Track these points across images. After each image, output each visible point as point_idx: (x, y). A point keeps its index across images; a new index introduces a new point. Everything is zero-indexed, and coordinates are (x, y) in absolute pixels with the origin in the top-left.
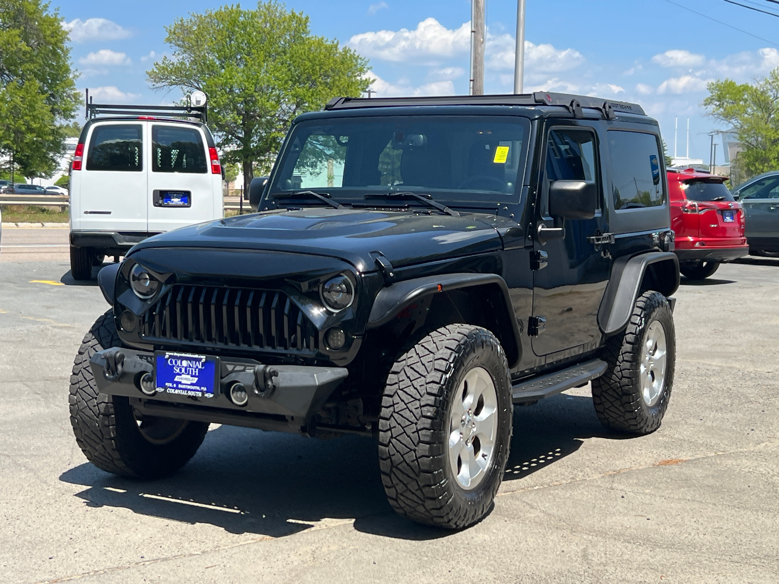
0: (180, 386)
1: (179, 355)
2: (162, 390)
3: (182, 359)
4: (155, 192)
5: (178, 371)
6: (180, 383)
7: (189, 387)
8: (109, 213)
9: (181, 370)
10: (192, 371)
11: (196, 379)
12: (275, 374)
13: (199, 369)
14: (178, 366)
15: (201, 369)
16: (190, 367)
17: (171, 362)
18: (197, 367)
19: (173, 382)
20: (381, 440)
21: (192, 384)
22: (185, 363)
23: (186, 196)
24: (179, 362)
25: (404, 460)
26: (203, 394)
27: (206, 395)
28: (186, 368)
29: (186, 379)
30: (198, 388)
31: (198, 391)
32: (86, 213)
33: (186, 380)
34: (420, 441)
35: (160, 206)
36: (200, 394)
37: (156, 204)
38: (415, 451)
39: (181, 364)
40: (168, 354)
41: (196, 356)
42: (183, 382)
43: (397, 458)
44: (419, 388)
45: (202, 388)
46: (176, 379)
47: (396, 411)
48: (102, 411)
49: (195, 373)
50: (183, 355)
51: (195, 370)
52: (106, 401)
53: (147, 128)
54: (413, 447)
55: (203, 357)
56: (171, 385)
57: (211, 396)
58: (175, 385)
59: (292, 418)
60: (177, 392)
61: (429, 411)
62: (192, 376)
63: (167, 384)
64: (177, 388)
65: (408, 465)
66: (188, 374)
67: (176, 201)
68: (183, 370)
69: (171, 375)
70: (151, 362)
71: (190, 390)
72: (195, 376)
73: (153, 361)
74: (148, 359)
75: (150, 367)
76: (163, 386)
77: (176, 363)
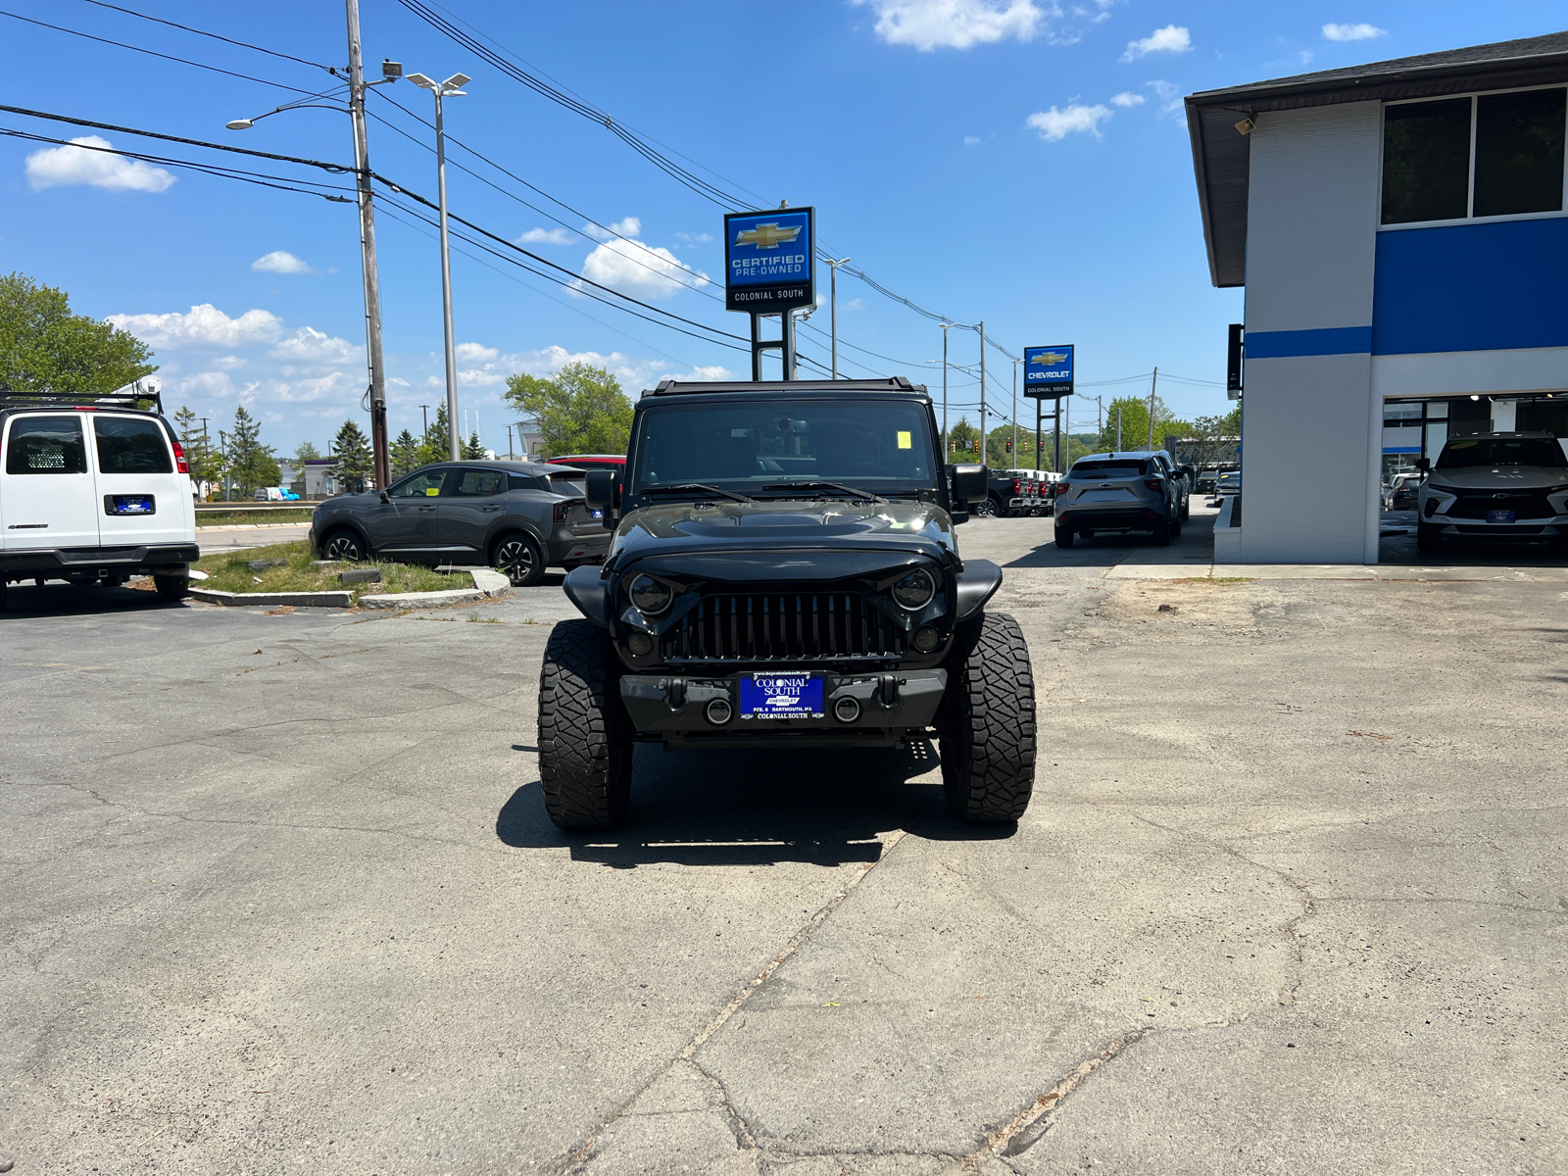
0: (774, 709)
1: (772, 674)
2: (751, 716)
3: (776, 678)
4: (106, 498)
5: (771, 692)
6: (775, 706)
7: (787, 709)
8: (45, 526)
9: (775, 691)
10: (791, 691)
11: (797, 699)
12: (903, 683)
13: (801, 688)
14: (771, 687)
15: (804, 687)
16: (788, 686)
17: (761, 683)
18: (798, 685)
19: (765, 706)
20: (975, 740)
21: (791, 706)
22: (780, 683)
23: (147, 502)
24: (771, 683)
25: (1005, 757)
26: (810, 715)
27: (815, 716)
28: (782, 688)
29: (783, 700)
30: (800, 709)
31: (801, 712)
32: (12, 527)
34: (1022, 736)
35: (115, 514)
36: (806, 716)
37: (109, 512)
38: (1017, 746)
39: (775, 684)
40: (756, 675)
41: (798, 673)
42: (778, 704)
43: (995, 756)
44: (1010, 681)
45: (806, 709)
46: (768, 702)
47: (992, 707)
48: (595, 754)
49: (796, 693)
50: (778, 673)
51: (796, 689)
52: (601, 741)
53: (87, 420)
54: (1015, 742)
55: (807, 673)
56: (761, 709)
57: (822, 715)
58: (767, 710)
59: (890, 729)
60: (772, 716)
61: (1028, 704)
62: (791, 696)
63: (755, 709)
64: (770, 712)
65: (1008, 762)
66: (786, 694)
67: (135, 507)
68: (778, 691)
69: (760, 698)
70: (724, 687)
71: (789, 712)
72: (796, 696)
73: (728, 685)
74: (716, 683)
75: (724, 693)
76: (751, 712)
77: (767, 683)
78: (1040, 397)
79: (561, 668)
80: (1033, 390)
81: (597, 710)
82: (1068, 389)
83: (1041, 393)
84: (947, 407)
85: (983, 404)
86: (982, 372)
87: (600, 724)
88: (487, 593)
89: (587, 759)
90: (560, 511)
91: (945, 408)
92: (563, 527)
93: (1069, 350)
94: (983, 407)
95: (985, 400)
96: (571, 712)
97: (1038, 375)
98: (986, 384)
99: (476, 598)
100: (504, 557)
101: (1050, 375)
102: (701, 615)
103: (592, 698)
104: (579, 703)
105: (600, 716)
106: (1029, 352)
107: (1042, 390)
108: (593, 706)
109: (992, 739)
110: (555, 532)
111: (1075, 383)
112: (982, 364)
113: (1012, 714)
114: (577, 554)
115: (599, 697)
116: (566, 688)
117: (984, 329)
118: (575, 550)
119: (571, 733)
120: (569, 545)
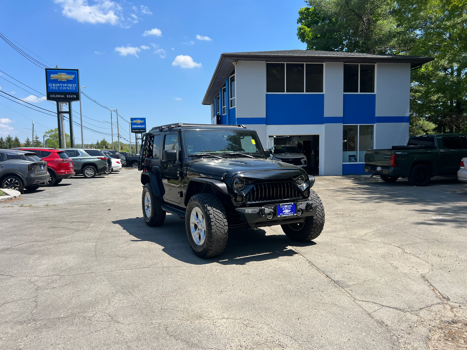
0: (285, 214)
1: (284, 204)
2: (280, 216)
3: (285, 205)
5: (284, 209)
6: (285, 213)
7: (288, 213)
12: (313, 204)
15: (292, 207)
16: (288, 207)
18: (290, 207)
19: (282, 213)
20: (314, 219)
21: (289, 212)
24: (284, 206)
26: (293, 215)
27: (294, 214)
28: (286, 208)
30: (291, 213)
31: (291, 214)
33: (287, 211)
34: (323, 217)
40: (281, 204)
41: (290, 203)
42: (286, 212)
43: (318, 223)
45: (292, 213)
46: (283, 212)
47: (317, 210)
55: (292, 203)
56: (282, 214)
57: (296, 214)
60: (285, 216)
62: (289, 210)
63: (280, 214)
64: (284, 214)
68: (286, 209)
69: (281, 211)
70: (272, 209)
71: (288, 214)
72: (290, 210)
73: (273, 208)
74: (269, 208)
75: (272, 211)
76: (280, 215)
77: (283, 207)
78: (136, 133)
79: (212, 208)
80: (134, 131)
81: (226, 219)
82: (145, 131)
83: (136, 132)
84: (113, 135)
85: (118, 134)
86: (118, 124)
87: (226, 224)
88: (15, 197)
89: (224, 234)
90: (31, 167)
91: (112, 136)
92: (32, 173)
93: (144, 119)
94: (118, 135)
95: (119, 133)
96: (219, 221)
97: (135, 126)
98: (119, 128)
99: (11, 199)
100: (7, 184)
101: (139, 126)
102: (255, 189)
103: (224, 216)
104: (221, 218)
105: (227, 221)
106: (132, 119)
107: (137, 131)
108: (224, 218)
109: (317, 218)
110: (29, 174)
111: (147, 129)
112: (117, 122)
113: (321, 211)
114: (37, 182)
115: (225, 215)
116: (216, 214)
117: (118, 112)
118: (36, 181)
119: (220, 227)
120: (34, 179)
